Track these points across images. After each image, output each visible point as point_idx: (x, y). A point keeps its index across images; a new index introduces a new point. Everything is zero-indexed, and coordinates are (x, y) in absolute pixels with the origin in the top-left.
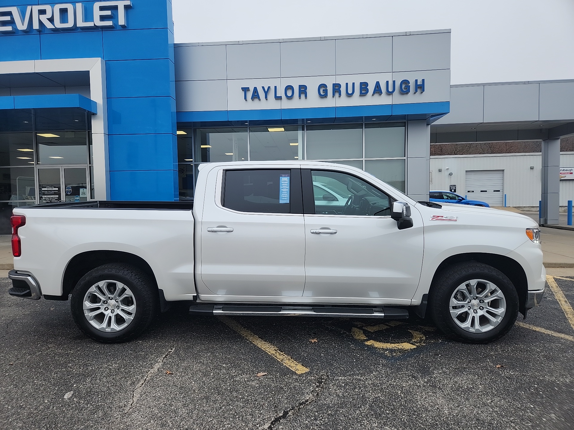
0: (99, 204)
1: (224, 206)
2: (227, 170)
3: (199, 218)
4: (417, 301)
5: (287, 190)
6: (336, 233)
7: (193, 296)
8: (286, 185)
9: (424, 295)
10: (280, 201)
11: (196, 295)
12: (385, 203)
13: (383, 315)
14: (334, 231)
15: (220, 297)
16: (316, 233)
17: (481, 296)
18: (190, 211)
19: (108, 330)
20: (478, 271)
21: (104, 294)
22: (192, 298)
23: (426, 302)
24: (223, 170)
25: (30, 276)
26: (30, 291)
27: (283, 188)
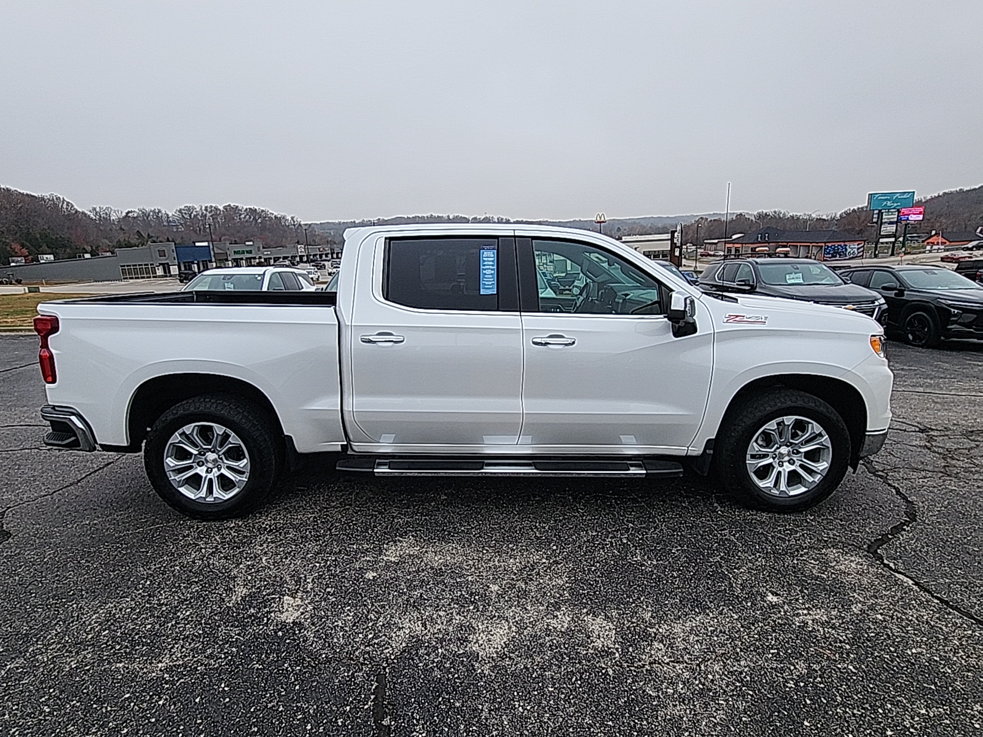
0: (195, 297)
1: (387, 299)
2: (391, 239)
3: (346, 321)
4: (697, 450)
5: (493, 272)
6: (574, 343)
7: (342, 445)
8: (491, 263)
9: (709, 441)
10: (482, 290)
11: (345, 443)
12: (652, 295)
13: (644, 472)
14: (570, 341)
15: (385, 446)
16: (540, 344)
17: (797, 442)
18: (332, 308)
19: (210, 499)
20: (800, 403)
21: (195, 445)
22: (339, 449)
23: (711, 452)
24: (386, 238)
25: (73, 414)
26: (77, 438)
27: (485, 270)
